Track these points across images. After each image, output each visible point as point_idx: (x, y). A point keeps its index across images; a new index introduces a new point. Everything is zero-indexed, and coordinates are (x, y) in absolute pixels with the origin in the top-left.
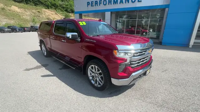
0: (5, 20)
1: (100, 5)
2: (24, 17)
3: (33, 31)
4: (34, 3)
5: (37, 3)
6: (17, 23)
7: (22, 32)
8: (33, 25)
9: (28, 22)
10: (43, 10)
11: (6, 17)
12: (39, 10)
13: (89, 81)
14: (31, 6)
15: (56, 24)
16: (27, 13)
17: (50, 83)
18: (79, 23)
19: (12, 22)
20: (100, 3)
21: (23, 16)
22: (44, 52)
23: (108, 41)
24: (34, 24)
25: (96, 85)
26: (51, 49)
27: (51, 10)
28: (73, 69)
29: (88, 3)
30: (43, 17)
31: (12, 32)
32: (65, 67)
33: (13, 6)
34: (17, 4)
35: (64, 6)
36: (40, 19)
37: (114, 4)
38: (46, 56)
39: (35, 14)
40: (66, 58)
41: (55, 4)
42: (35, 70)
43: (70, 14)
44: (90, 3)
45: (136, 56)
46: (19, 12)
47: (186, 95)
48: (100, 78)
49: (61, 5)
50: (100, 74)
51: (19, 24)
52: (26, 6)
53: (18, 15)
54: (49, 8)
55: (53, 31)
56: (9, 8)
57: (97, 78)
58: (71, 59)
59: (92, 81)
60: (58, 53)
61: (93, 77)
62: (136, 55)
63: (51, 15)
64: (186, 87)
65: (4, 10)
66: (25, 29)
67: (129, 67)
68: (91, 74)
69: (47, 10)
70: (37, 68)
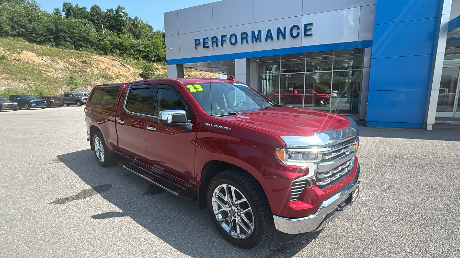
0: (6, 82)
1: (222, 45)
2: (49, 74)
3: (68, 105)
4: (74, 43)
5: (81, 43)
6: (34, 87)
7: (43, 108)
8: (70, 92)
9: (57, 85)
10: (94, 57)
11: (8, 76)
12: (83, 59)
13: (217, 225)
14: (67, 51)
15: (131, 90)
16: (58, 66)
17: (120, 234)
18: (188, 87)
19: (22, 85)
20: (223, 41)
21: (48, 72)
22: (100, 154)
23: (256, 126)
24: (72, 89)
25: (233, 234)
26: (117, 148)
27: (112, 57)
28: (174, 195)
29: (197, 43)
30: (93, 73)
31: (20, 109)
32: (153, 190)
33: (25, 52)
34: (36, 46)
35: (141, 48)
36: (87, 78)
37: (252, 41)
38: (105, 165)
39: (75, 66)
40: (156, 169)
41: (121, 44)
42: (79, 201)
43: (155, 64)
44: (202, 41)
45: (328, 160)
46: (40, 64)
47: (453, 248)
48: (243, 215)
49: (134, 47)
50: (244, 206)
51: (36, 91)
52: (55, 50)
53: (35, 69)
54: (106, 54)
55: (124, 107)
56: (16, 55)
57: (237, 216)
58: (167, 170)
59: (224, 225)
60: (132, 155)
61: (225, 214)
62: (327, 157)
63: (111, 68)
64: (447, 228)
65: (5, 61)
66: (50, 102)
67: (314, 187)
68: (219, 207)
69: (102, 58)
70: (83, 195)
